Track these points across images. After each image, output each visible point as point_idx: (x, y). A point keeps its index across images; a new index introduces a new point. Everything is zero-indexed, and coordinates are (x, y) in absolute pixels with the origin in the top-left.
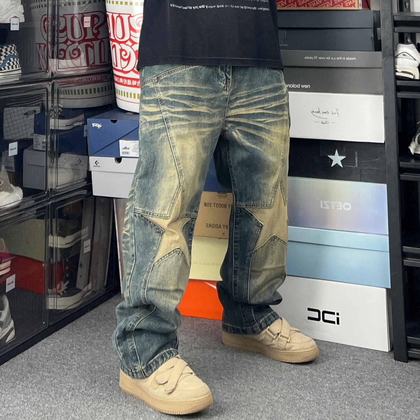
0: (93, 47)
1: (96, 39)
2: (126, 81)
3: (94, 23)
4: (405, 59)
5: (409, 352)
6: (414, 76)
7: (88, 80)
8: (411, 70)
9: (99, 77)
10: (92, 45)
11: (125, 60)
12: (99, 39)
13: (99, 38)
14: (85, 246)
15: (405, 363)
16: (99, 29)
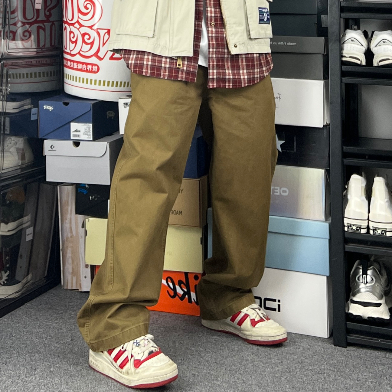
0: (44, 30)
1: (48, 21)
2: (73, 64)
3: (47, 5)
4: (353, 45)
5: (348, 337)
6: (361, 62)
7: (38, 63)
8: (358, 55)
9: (48, 60)
10: (43, 26)
11: (73, 42)
12: (51, 22)
13: (50, 20)
14: (27, 233)
15: (344, 348)
16: (52, 11)
